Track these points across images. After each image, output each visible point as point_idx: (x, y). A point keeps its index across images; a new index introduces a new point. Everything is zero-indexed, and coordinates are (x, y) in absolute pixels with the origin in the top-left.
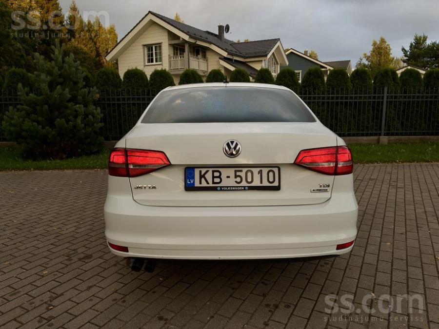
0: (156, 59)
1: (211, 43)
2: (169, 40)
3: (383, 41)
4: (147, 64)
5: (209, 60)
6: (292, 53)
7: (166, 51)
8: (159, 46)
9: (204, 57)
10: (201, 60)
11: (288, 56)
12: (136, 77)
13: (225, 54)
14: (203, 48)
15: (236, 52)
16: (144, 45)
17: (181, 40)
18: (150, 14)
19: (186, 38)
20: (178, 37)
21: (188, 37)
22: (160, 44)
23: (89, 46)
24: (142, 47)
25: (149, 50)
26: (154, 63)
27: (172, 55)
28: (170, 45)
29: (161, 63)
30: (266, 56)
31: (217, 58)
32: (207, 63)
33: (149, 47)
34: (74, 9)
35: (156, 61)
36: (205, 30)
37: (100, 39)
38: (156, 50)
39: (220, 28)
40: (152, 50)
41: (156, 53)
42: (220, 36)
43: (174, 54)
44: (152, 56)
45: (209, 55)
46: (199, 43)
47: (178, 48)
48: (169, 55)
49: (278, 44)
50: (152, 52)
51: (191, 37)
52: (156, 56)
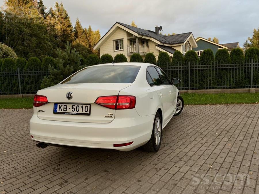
0: (120, 47)
1: (151, 37)
2: (127, 37)
4: (115, 50)
5: (150, 47)
6: (201, 39)
7: (126, 43)
8: (122, 40)
9: (147, 45)
10: (145, 47)
11: (197, 42)
12: (107, 59)
13: (159, 43)
14: (147, 40)
15: (166, 41)
16: (114, 40)
17: (134, 36)
18: (117, 24)
19: (137, 35)
20: (132, 35)
21: (138, 34)
22: (122, 39)
23: (85, 42)
24: (113, 41)
25: (116, 43)
26: (119, 50)
27: (129, 45)
28: (128, 39)
29: (123, 50)
30: (183, 43)
31: (154, 45)
32: (149, 49)
33: (116, 41)
34: (78, 23)
35: (120, 49)
36: (148, 30)
37: (91, 38)
38: (120, 42)
39: (157, 28)
40: (118, 43)
41: (120, 44)
42: (156, 33)
43: (130, 44)
44: (118, 46)
45: (150, 44)
46: (144, 37)
47: (132, 41)
48: (127, 45)
49: (191, 35)
50: (118, 44)
51: (139, 34)
52: (120, 46)
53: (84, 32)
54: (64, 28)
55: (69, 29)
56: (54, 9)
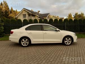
0: (25, 17)
2: (28, 13)
3: (70, 14)
4: (23, 18)
6: (53, 16)
8: (26, 15)
9: (35, 17)
14: (35, 15)
15: (41, 16)
18: (24, 9)
19: (31, 13)
30: (47, 16)
31: (37, 17)
33: (24, 15)
34: (12, 8)
36: (35, 12)
39: (38, 11)
42: (38, 13)
46: (33, 14)
47: (29, 15)
49: (49, 14)
53: (14, 11)
54: (6, 9)
55: (8, 10)
56: (3, 3)
